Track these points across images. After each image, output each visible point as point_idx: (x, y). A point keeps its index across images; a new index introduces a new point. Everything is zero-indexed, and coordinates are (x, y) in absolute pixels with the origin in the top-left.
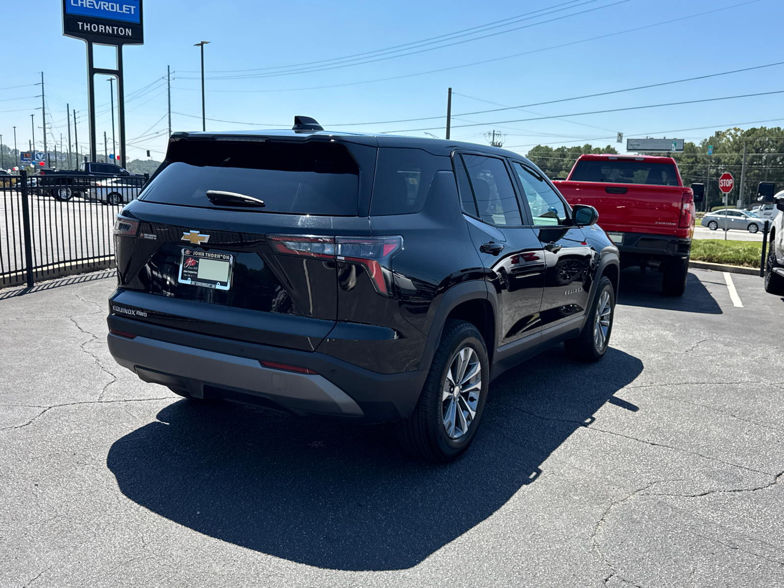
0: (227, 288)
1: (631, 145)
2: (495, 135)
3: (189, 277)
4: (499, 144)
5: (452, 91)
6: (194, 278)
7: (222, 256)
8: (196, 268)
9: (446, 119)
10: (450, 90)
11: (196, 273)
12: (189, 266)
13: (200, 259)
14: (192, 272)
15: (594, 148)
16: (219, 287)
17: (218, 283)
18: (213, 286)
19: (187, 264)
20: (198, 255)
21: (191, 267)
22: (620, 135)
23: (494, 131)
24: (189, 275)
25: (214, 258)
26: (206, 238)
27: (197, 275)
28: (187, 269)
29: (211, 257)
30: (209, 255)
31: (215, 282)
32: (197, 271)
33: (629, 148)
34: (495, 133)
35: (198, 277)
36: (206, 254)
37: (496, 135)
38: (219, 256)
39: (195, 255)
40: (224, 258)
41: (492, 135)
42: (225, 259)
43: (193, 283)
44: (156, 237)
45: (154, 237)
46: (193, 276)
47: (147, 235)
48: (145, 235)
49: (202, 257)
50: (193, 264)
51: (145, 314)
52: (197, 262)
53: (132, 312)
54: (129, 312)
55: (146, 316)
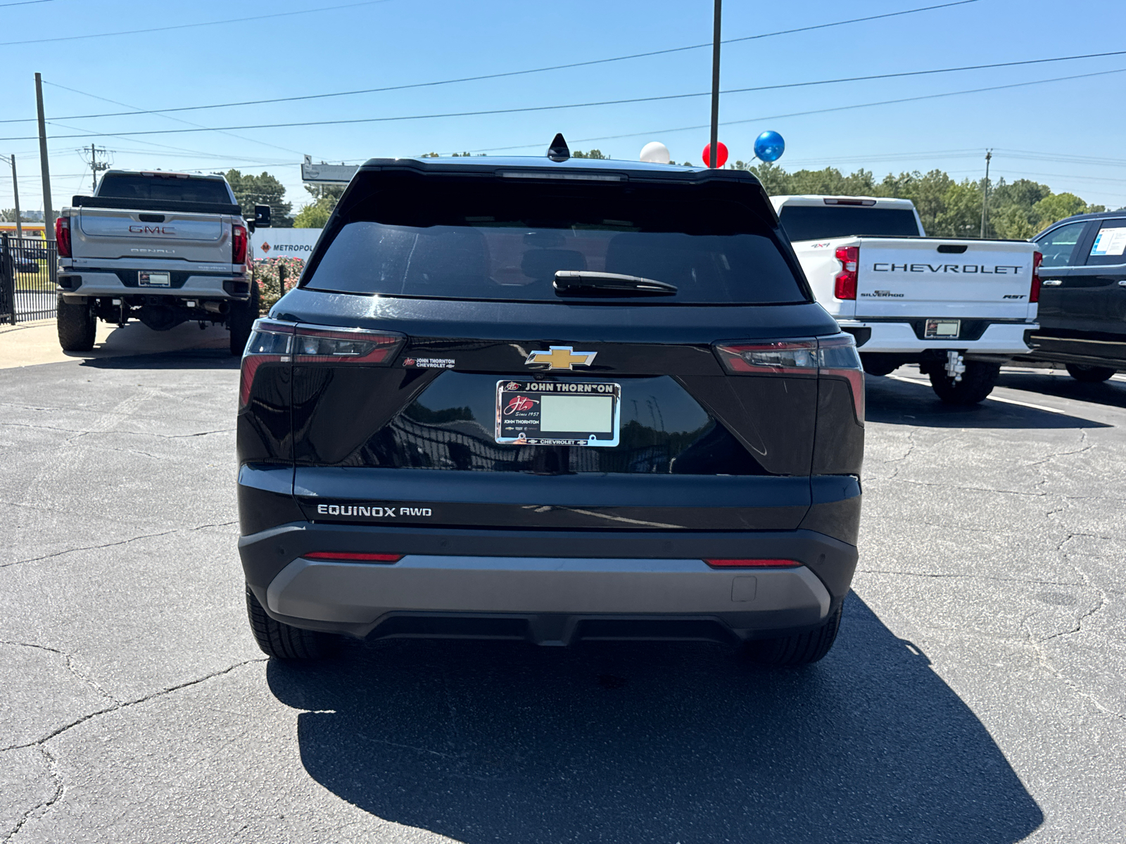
0: (615, 443)
1: (307, 173)
2: (96, 152)
3: (521, 431)
4: (104, 165)
5: (42, 78)
6: (534, 431)
7: (595, 387)
8: (535, 414)
9: (37, 123)
10: (38, 76)
11: (538, 422)
12: (516, 411)
13: (542, 397)
14: (525, 422)
15: (244, 176)
16: (593, 442)
17: (592, 436)
18: (582, 443)
19: (510, 409)
20: (538, 390)
21: (521, 412)
22: (307, 159)
23: (93, 145)
24: (517, 428)
25: (576, 391)
26: (588, 358)
27: (539, 426)
28: (512, 417)
29: (570, 391)
30: (565, 388)
31: (586, 435)
32: (538, 418)
33: (305, 178)
34: (95, 148)
35: (542, 430)
36: (559, 386)
37: (98, 151)
38: (588, 388)
39: (531, 390)
40: (602, 391)
41: (91, 151)
42: (604, 392)
43: (532, 441)
44: (453, 364)
45: (446, 364)
46: (530, 429)
47: (426, 360)
48: (419, 360)
49: (548, 393)
50: (526, 407)
51: (427, 512)
52: (538, 402)
53: (385, 512)
54: (377, 512)
55: (430, 514)
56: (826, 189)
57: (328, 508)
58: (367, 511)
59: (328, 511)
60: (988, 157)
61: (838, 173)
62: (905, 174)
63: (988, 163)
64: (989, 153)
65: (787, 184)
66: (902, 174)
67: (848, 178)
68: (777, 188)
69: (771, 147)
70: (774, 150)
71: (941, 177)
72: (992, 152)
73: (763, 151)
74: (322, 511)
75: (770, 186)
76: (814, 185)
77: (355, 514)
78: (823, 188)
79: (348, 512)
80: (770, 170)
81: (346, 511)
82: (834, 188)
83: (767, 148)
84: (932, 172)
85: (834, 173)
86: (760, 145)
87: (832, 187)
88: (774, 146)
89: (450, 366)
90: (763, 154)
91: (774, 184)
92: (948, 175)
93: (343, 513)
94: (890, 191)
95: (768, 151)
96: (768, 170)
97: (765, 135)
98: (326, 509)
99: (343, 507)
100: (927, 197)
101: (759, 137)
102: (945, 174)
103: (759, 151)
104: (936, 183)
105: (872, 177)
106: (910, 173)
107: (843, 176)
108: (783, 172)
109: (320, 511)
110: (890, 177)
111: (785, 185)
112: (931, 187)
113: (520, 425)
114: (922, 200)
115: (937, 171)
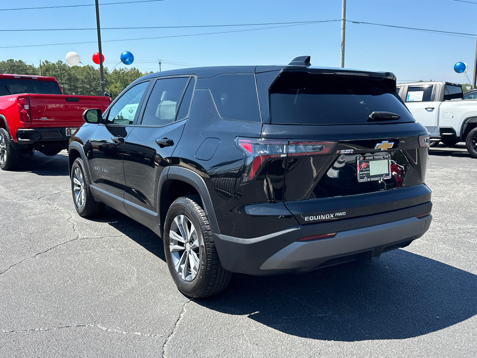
0: (390, 177)
6: (369, 176)
7: (384, 156)
8: (368, 169)
11: (369, 172)
13: (370, 162)
14: (366, 172)
16: (385, 178)
17: (384, 175)
18: (381, 178)
19: (361, 168)
20: (369, 159)
21: (364, 168)
24: (364, 175)
25: (379, 158)
26: (392, 145)
28: (362, 171)
29: (377, 159)
30: (376, 157)
31: (382, 175)
32: (369, 170)
35: (371, 175)
36: (374, 157)
38: (382, 157)
39: (367, 159)
42: (386, 158)
43: (369, 180)
44: (352, 151)
45: (351, 151)
46: (368, 175)
47: (344, 151)
48: (342, 151)
49: (371, 160)
50: (365, 166)
51: (344, 213)
52: (368, 164)
53: (330, 216)
54: (328, 216)
55: (345, 214)
56: (88, 74)
57: (309, 218)
58: (324, 217)
59: (309, 219)
60: (160, 63)
61: (92, 67)
62: (121, 69)
63: (160, 66)
64: (160, 62)
65: (71, 71)
66: (120, 69)
67: (97, 70)
68: (66, 73)
69: (128, 58)
70: (130, 60)
71: (136, 71)
72: (161, 61)
73: (125, 60)
74: (307, 220)
75: (63, 72)
76: (83, 73)
77: (319, 219)
78: (87, 74)
79: (317, 218)
80: (62, 65)
81: (316, 218)
82: (92, 74)
83: (127, 59)
84: (132, 68)
85: (91, 67)
86: (123, 57)
87: (91, 73)
88: (130, 58)
89: (352, 152)
90: (125, 61)
91: (64, 71)
92: (139, 70)
93: (315, 219)
94: (116, 76)
95: (127, 60)
96: (61, 65)
97: (125, 53)
98: (308, 219)
99: (315, 217)
100: (131, 79)
101: (122, 54)
102: (138, 70)
103: (123, 60)
104: (134, 73)
105: (108, 70)
106: (124, 69)
107: (95, 69)
108: (68, 66)
109: (306, 220)
110: (115, 70)
111: (70, 72)
112: (132, 74)
113: (364, 174)
114: (130, 80)
115: (134, 68)
